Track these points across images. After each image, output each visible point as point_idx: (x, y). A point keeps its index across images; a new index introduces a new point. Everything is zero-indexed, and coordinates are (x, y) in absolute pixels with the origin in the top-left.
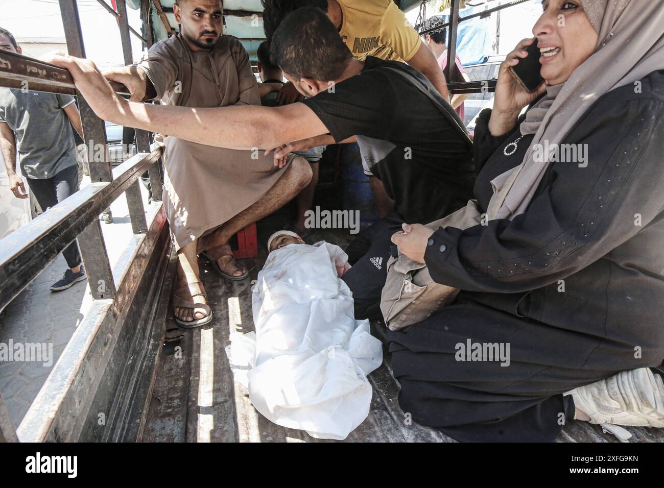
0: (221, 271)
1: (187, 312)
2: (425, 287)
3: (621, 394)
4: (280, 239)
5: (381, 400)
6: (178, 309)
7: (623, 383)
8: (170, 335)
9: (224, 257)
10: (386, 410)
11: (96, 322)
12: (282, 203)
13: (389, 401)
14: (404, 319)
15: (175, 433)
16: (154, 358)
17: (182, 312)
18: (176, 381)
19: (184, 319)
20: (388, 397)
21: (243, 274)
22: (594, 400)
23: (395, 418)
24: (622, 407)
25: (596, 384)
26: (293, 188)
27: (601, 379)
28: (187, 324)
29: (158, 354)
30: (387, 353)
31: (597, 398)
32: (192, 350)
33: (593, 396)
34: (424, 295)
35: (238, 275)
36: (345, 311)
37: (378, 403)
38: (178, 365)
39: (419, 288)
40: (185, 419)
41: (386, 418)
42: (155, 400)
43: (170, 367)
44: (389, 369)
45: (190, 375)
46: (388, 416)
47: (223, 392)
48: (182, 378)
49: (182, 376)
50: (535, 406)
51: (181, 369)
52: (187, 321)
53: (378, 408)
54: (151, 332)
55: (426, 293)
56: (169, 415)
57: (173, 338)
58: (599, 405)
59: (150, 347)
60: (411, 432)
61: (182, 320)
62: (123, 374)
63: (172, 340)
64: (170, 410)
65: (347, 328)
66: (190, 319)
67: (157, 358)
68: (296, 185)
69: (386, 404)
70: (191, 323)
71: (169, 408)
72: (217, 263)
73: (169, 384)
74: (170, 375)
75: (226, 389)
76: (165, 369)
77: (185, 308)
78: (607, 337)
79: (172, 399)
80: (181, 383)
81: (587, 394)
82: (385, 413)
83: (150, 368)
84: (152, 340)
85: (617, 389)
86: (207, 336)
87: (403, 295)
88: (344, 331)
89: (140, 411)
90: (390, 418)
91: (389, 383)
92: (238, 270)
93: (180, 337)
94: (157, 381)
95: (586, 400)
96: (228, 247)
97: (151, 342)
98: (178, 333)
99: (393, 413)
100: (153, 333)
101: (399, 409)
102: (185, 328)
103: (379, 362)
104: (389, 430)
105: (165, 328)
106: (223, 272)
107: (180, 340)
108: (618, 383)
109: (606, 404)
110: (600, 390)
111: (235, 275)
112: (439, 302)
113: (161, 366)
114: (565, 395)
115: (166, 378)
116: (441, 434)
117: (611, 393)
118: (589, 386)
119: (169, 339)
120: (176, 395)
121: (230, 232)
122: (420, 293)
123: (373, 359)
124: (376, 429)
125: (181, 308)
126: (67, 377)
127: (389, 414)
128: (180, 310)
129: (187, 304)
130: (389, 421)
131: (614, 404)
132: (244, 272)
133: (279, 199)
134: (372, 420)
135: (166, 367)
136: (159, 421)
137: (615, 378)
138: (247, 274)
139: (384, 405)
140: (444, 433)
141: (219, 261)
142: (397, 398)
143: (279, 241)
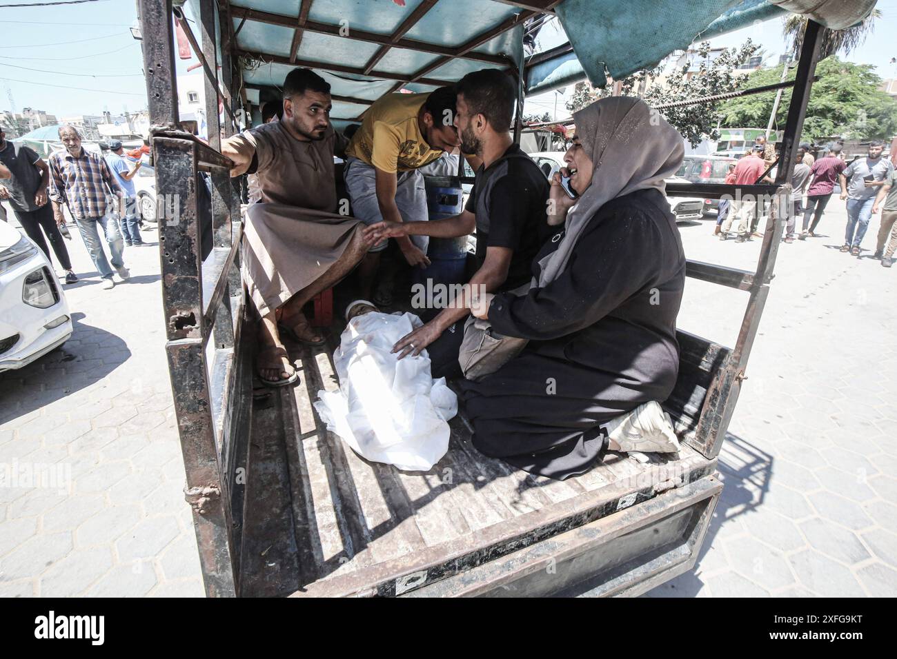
0: (298, 338)
1: (272, 372)
2: (502, 340)
4: (359, 307)
5: (458, 442)
8: (258, 393)
9: (301, 324)
10: (462, 450)
11: (227, 365)
13: (464, 443)
14: (479, 369)
15: (277, 472)
16: (248, 411)
17: (268, 372)
18: (271, 431)
19: (271, 379)
20: (463, 440)
21: (321, 340)
22: (622, 430)
23: (470, 455)
25: (622, 417)
28: (274, 383)
29: (250, 408)
30: (461, 405)
31: (625, 429)
34: (499, 348)
35: (317, 340)
36: (424, 370)
37: (455, 445)
38: (270, 418)
39: (498, 341)
40: (285, 461)
41: (462, 456)
42: (254, 446)
43: (263, 420)
44: (463, 419)
48: (276, 429)
49: (276, 427)
50: (579, 436)
51: (273, 421)
52: (273, 381)
53: (455, 448)
54: (241, 389)
55: (501, 345)
56: (269, 458)
58: (625, 433)
59: (243, 401)
60: (484, 465)
61: (268, 380)
63: (260, 397)
64: (269, 455)
65: (427, 383)
66: (276, 378)
67: (251, 411)
70: (278, 383)
71: (269, 452)
72: (293, 331)
73: (264, 433)
74: (264, 426)
76: (258, 422)
77: (271, 369)
79: (270, 446)
80: (275, 433)
82: (461, 452)
83: (247, 419)
87: (482, 347)
88: (425, 385)
89: (244, 454)
90: (465, 455)
91: (462, 428)
92: (316, 336)
93: (268, 395)
96: (302, 315)
97: (244, 397)
98: (264, 391)
99: (467, 452)
100: (243, 390)
101: (472, 448)
102: (272, 387)
103: (455, 412)
104: (466, 464)
105: (252, 387)
106: (301, 339)
107: (268, 397)
109: (630, 432)
111: (313, 340)
113: (254, 421)
114: (600, 426)
115: (261, 428)
116: (508, 465)
118: (618, 419)
119: (257, 396)
120: (273, 443)
121: (302, 303)
122: (496, 345)
123: (450, 409)
124: (455, 464)
125: (266, 370)
126: (221, 404)
127: (465, 452)
128: (265, 372)
129: (271, 365)
130: (465, 457)
132: (321, 338)
134: (450, 457)
135: (259, 420)
136: (261, 463)
138: (325, 340)
139: (460, 446)
140: (510, 464)
141: (296, 329)
142: (470, 440)
143: (357, 310)
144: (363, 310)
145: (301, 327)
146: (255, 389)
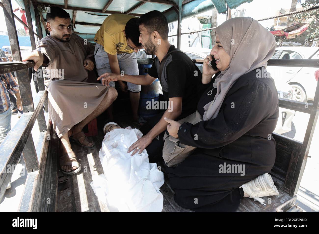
0: (81, 144)
1: (68, 167)
2: (184, 148)
3: (260, 185)
5: (167, 200)
6: (63, 166)
7: (260, 180)
10: (170, 204)
11: (33, 186)
12: (105, 109)
13: (170, 200)
14: (174, 162)
16: (55, 194)
17: (65, 167)
18: (68, 204)
19: (67, 171)
20: (169, 198)
21: (92, 144)
22: (251, 189)
23: (174, 207)
24: (261, 190)
25: (250, 182)
26: (109, 101)
27: (252, 180)
28: (69, 173)
29: (56, 191)
30: (166, 177)
31: (252, 188)
32: (73, 186)
33: (250, 187)
34: (183, 152)
35: (90, 145)
36: (145, 160)
38: (67, 196)
39: (182, 149)
43: (63, 197)
44: (167, 184)
45: (74, 201)
46: (171, 207)
47: (93, 207)
48: (70, 202)
49: (70, 201)
50: (229, 194)
51: (69, 197)
54: (51, 180)
55: (184, 151)
57: (62, 181)
58: (253, 190)
59: (52, 188)
61: (66, 172)
62: (42, 207)
63: (62, 182)
65: (148, 168)
66: (70, 170)
67: (56, 194)
68: (110, 100)
69: (169, 201)
70: (71, 173)
72: (78, 141)
73: (64, 207)
74: (64, 201)
75: (94, 205)
76: (61, 199)
77: (67, 165)
78: (253, 163)
80: (70, 205)
81: (248, 186)
82: (169, 206)
84: (52, 184)
85: (258, 183)
86: (80, 178)
87: (175, 152)
90: (172, 208)
91: (168, 191)
92: (90, 143)
93: (66, 181)
94: (58, 206)
95: (248, 189)
96: (83, 133)
97: (52, 186)
98: (64, 178)
99: (173, 205)
100: (52, 180)
101: (175, 203)
102: (68, 176)
103: (163, 182)
105: (57, 177)
106: (82, 145)
107: (66, 182)
108: (258, 181)
109: (255, 189)
110: (252, 185)
111: (88, 145)
112: (188, 154)
113: (59, 198)
114: (240, 188)
115: (62, 203)
117: (257, 185)
118: (248, 183)
119: (60, 182)
122: (182, 151)
123: (161, 181)
125: (64, 166)
127: (171, 206)
128: (64, 167)
129: (67, 163)
131: (258, 189)
132: (93, 143)
133: (103, 107)
135: (61, 198)
137: (257, 179)
139: (168, 202)
141: (79, 140)
142: (173, 198)
143: (109, 128)
144: (111, 127)
145: (83, 139)
146: (59, 178)
